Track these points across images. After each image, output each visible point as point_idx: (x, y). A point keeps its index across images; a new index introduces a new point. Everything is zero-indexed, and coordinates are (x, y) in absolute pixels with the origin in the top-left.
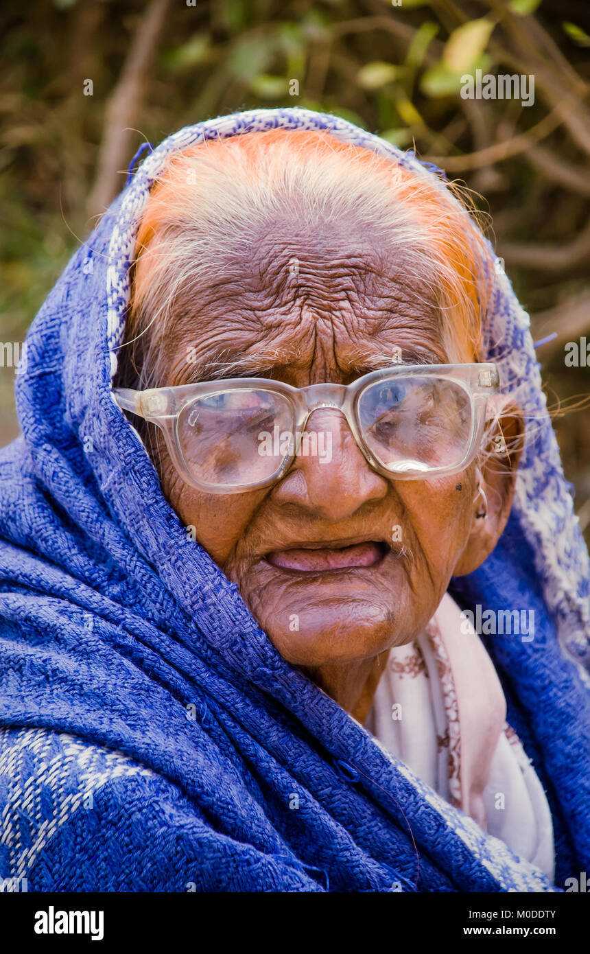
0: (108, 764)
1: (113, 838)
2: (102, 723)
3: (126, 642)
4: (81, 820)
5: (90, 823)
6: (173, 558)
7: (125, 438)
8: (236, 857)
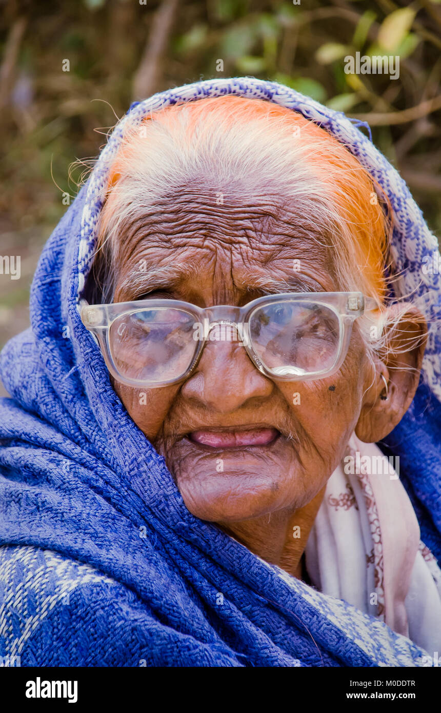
0: (79, 573)
1: (82, 629)
2: (76, 543)
3: (98, 484)
4: (57, 615)
5: (63, 618)
6: (117, 435)
7: (85, 341)
8: (179, 643)
